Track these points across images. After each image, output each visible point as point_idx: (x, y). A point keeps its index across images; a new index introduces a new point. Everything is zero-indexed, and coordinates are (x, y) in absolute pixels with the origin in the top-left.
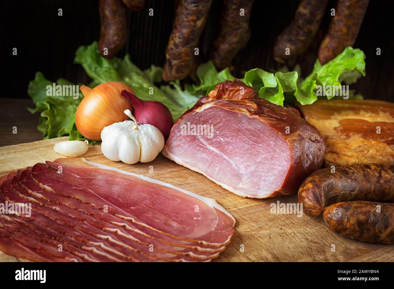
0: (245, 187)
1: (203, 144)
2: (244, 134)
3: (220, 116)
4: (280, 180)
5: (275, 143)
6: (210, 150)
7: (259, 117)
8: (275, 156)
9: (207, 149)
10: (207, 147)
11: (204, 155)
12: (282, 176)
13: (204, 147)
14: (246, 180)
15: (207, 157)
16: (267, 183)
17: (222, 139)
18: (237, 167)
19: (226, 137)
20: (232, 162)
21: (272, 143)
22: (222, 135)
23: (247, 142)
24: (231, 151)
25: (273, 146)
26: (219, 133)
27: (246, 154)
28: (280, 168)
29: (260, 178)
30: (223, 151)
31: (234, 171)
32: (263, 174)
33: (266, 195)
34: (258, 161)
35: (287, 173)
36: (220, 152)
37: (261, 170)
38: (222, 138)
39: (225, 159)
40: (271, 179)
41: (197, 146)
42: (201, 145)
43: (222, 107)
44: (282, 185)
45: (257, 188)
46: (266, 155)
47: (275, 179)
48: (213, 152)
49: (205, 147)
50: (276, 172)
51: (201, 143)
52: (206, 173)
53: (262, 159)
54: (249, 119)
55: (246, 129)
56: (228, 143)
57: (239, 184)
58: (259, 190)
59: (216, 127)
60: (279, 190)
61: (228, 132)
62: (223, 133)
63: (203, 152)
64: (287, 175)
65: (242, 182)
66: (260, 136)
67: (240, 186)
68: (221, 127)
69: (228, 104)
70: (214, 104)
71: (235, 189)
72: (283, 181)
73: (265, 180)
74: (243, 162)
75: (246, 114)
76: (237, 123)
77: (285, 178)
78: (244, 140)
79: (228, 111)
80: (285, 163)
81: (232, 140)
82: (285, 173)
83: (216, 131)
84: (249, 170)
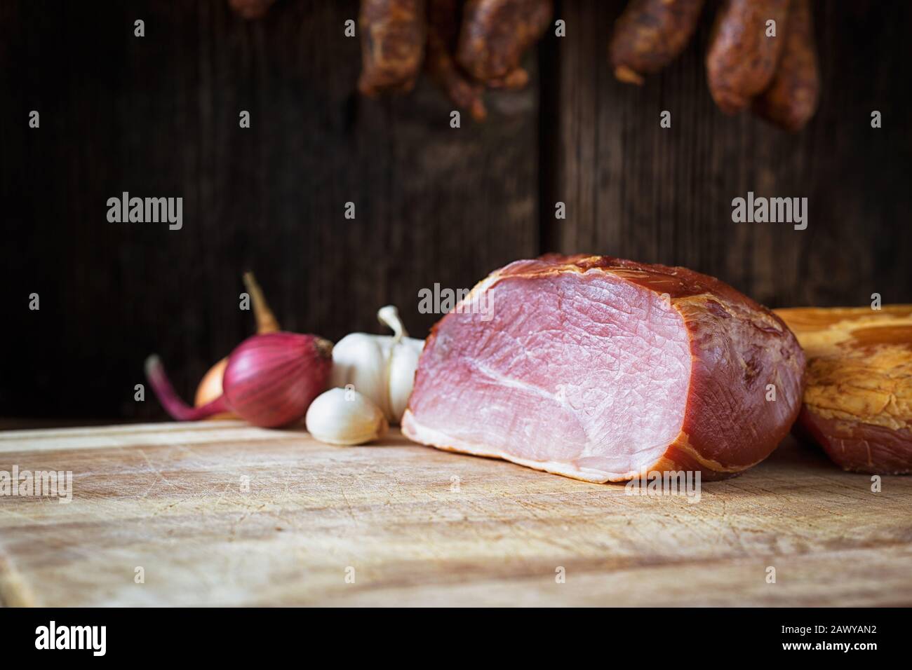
0: (598, 452)
1: (489, 379)
2: (576, 324)
3: (517, 299)
4: (676, 411)
5: (647, 322)
6: (507, 388)
7: (603, 269)
8: (654, 354)
9: (501, 387)
10: (500, 384)
11: (496, 407)
12: (678, 398)
13: (492, 385)
14: (598, 434)
15: (502, 409)
16: (648, 430)
17: (529, 353)
18: (573, 409)
19: (537, 344)
20: (559, 399)
21: (642, 323)
22: (529, 343)
23: (585, 341)
24: (553, 374)
25: (645, 330)
26: (522, 342)
27: (588, 371)
28: (671, 381)
29: (630, 420)
30: (538, 380)
31: (567, 419)
32: (635, 408)
33: (651, 463)
34: (617, 378)
35: (687, 389)
36: (530, 386)
37: (629, 400)
38: (529, 350)
39: (542, 399)
40: (655, 417)
41: (477, 388)
42: (485, 382)
43: (519, 275)
44: (682, 422)
45: (626, 449)
46: (635, 359)
47: (664, 414)
48: (514, 390)
49: (495, 383)
50: (662, 394)
51: (483, 377)
52: (506, 450)
53: (626, 370)
54: (582, 281)
55: (580, 310)
56: (545, 359)
57: (584, 448)
58: (632, 454)
59: (513, 328)
60: (679, 439)
61: (541, 330)
62: (530, 337)
63: (493, 399)
64: (691, 391)
65: (589, 441)
66: (611, 315)
67: (587, 453)
68: (523, 323)
69: (533, 264)
70: (501, 275)
71: (577, 463)
72: (684, 412)
73: (641, 424)
74: (585, 391)
75: (572, 272)
76: (557, 303)
77: (685, 401)
78: (579, 338)
79: (532, 279)
80: (679, 363)
81: (552, 346)
82: (684, 389)
83: (515, 338)
84: (602, 407)
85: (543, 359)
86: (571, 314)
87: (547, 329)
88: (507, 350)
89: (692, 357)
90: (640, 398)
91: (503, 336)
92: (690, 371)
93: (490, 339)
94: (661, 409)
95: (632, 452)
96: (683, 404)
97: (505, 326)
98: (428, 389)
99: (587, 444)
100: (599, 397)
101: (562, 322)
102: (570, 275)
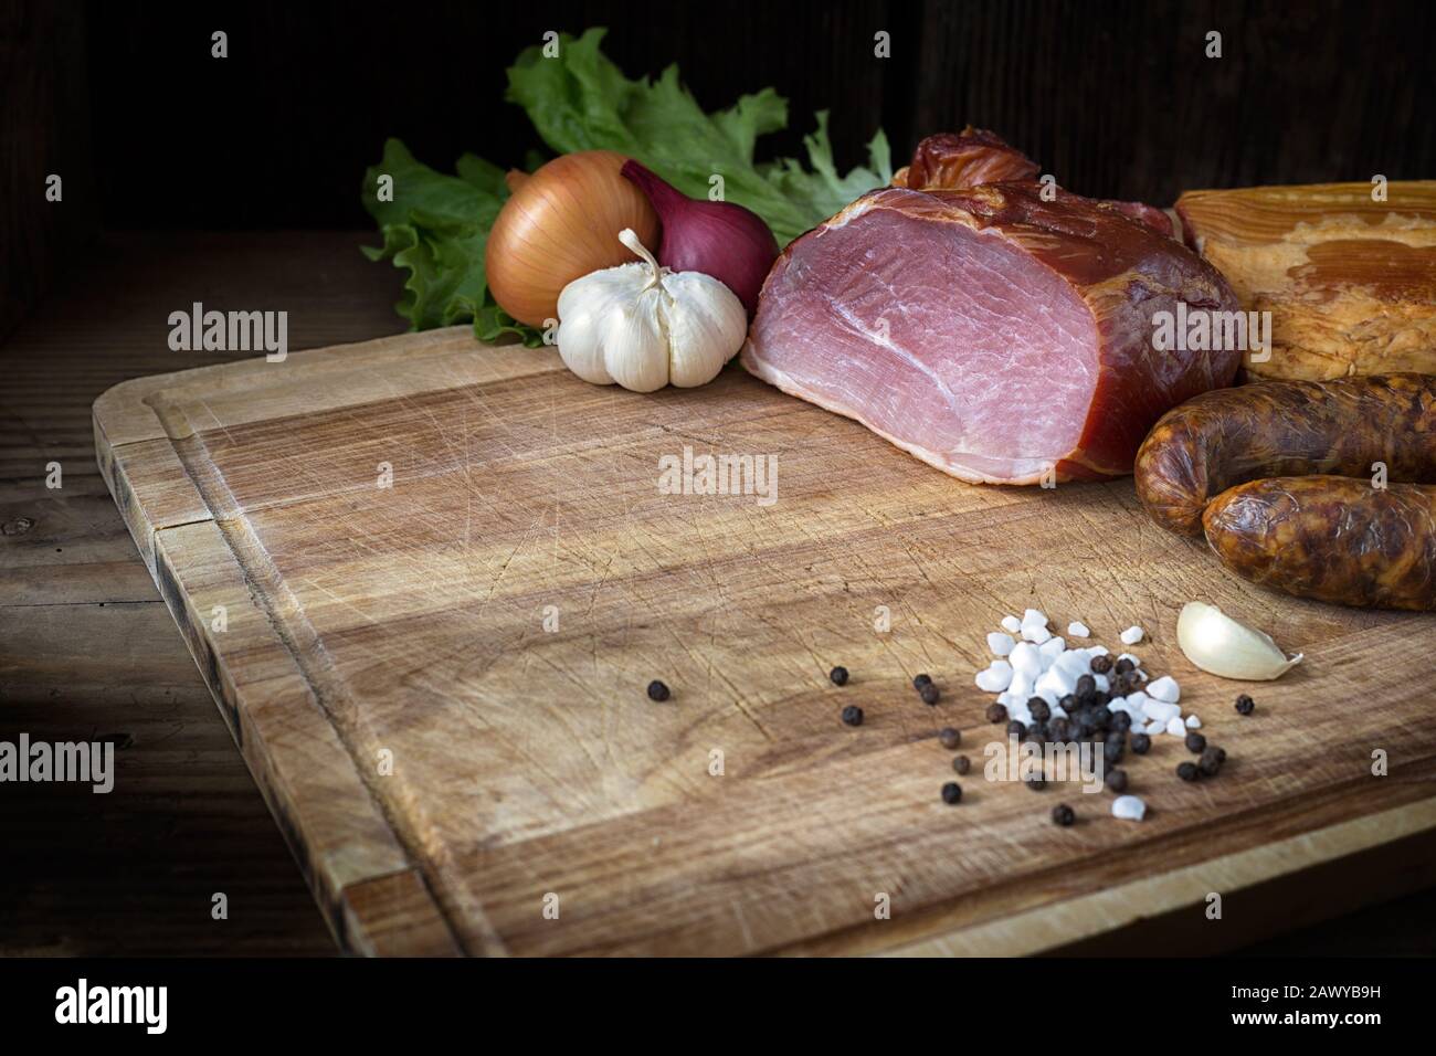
0: (974, 450)
1: (852, 328)
2: (964, 288)
3: (894, 238)
4: (1073, 423)
5: (1052, 310)
6: (874, 345)
7: (1003, 232)
8: (1056, 350)
9: (865, 341)
10: (864, 336)
11: (857, 363)
12: (1079, 410)
13: (854, 336)
14: (978, 429)
15: (865, 367)
16: (1037, 436)
17: (904, 308)
19: (915, 300)
20: (934, 375)
21: (1044, 309)
22: (904, 296)
23: (974, 312)
24: (930, 343)
25: (1048, 319)
26: (897, 291)
27: (972, 350)
28: (1071, 387)
29: (1017, 420)
30: (910, 344)
31: (942, 403)
32: (1025, 407)
33: (1036, 475)
34: (1007, 367)
35: (1090, 402)
36: (903, 350)
37: (1019, 396)
38: (905, 304)
39: (914, 370)
40: (1048, 422)
41: (836, 335)
42: (848, 330)
43: (899, 210)
45: (1009, 452)
46: (1030, 350)
47: (1059, 422)
48: (881, 348)
49: (859, 335)
50: (1060, 400)
51: (845, 323)
52: (865, 417)
53: (1018, 361)
54: (977, 239)
55: (970, 272)
56: (923, 319)
57: (959, 442)
58: (1015, 458)
59: (887, 273)
60: (1072, 455)
61: (921, 284)
62: (907, 289)
63: (854, 353)
64: (1093, 405)
65: (966, 435)
66: (1008, 290)
67: (962, 448)
68: (900, 270)
69: (917, 197)
70: (875, 202)
71: (948, 458)
72: (1083, 426)
73: (1031, 427)
74: (966, 374)
75: (965, 224)
76: (943, 256)
77: (1085, 415)
78: (967, 306)
79: (915, 220)
80: (1085, 369)
81: (932, 308)
82: (1086, 400)
83: (889, 284)
84: (985, 396)
85: (921, 320)
86: (959, 275)
87: (928, 285)
88: (876, 296)
89: (1100, 367)
90: (1032, 396)
91: (874, 279)
92: (1096, 382)
93: (857, 280)
94: (1056, 416)
95: (1017, 455)
96: (1083, 417)
97: (876, 268)
98: (775, 320)
99: (963, 438)
100: (983, 385)
101: (948, 283)
102: (963, 227)
